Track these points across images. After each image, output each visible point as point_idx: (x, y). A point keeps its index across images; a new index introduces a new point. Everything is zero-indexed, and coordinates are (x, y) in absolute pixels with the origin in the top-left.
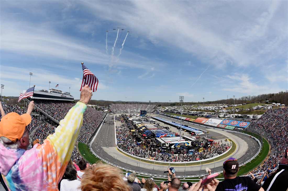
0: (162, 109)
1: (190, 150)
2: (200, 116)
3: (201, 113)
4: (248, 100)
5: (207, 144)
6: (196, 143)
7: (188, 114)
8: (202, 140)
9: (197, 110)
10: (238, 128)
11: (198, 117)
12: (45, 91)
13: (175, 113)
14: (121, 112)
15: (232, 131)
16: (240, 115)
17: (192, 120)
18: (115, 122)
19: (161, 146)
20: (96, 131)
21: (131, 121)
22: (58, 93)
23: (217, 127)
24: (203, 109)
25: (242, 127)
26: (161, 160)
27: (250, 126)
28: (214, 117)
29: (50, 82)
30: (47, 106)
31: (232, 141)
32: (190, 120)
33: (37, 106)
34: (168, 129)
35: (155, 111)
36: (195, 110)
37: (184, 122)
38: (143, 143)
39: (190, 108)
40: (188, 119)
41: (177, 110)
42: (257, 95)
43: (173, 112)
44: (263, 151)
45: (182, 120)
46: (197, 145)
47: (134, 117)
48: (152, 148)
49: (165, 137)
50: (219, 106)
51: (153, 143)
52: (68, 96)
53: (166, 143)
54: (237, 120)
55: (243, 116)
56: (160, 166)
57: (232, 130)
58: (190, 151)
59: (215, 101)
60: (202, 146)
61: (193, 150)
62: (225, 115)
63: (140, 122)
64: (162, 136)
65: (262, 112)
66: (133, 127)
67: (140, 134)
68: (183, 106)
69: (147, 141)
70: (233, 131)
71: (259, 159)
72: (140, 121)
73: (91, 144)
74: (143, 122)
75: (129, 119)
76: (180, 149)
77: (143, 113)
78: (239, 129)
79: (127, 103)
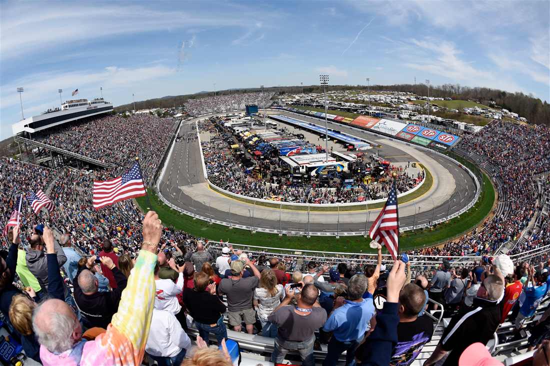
0: (287, 99)
1: (347, 181)
2: (362, 112)
3: (364, 107)
4: (456, 93)
5: (377, 171)
6: (357, 165)
7: (339, 108)
8: (368, 161)
9: (357, 102)
10: (437, 145)
11: (359, 114)
12: (53, 110)
13: (312, 106)
14: (208, 113)
15: (425, 148)
16: (440, 119)
17: (348, 120)
18: (198, 133)
19: (292, 171)
20: (163, 158)
21: (229, 127)
22: (81, 105)
23: (397, 138)
24: (368, 100)
25: (444, 142)
26: (293, 200)
27: (460, 145)
28: (390, 116)
29: (60, 91)
30: (62, 136)
31: (425, 169)
32: (343, 121)
33: (45, 143)
34: (303, 138)
35: (275, 105)
36: (353, 101)
37: (331, 123)
38: (257, 168)
39: (342, 96)
40: (340, 118)
41: (317, 101)
42: (472, 86)
43: (309, 105)
44: (482, 200)
45: (328, 119)
46: (359, 171)
47: (234, 119)
48: (275, 178)
49: (298, 153)
50: (400, 96)
51: (276, 168)
52: (100, 106)
53: (300, 166)
54: (435, 129)
55: (446, 122)
56: (292, 213)
57: (424, 146)
58: (347, 183)
59: (391, 85)
60: (368, 172)
61: (352, 180)
62: (410, 115)
63: (248, 129)
64: (292, 153)
65: (482, 121)
66: (234, 139)
67: (249, 151)
68: (329, 92)
69: (263, 164)
70: (427, 149)
71: (474, 215)
72: (246, 126)
73: (158, 186)
74: (253, 127)
75: (226, 124)
76: (326, 179)
77: (251, 110)
78: (439, 146)
79: (218, 93)
